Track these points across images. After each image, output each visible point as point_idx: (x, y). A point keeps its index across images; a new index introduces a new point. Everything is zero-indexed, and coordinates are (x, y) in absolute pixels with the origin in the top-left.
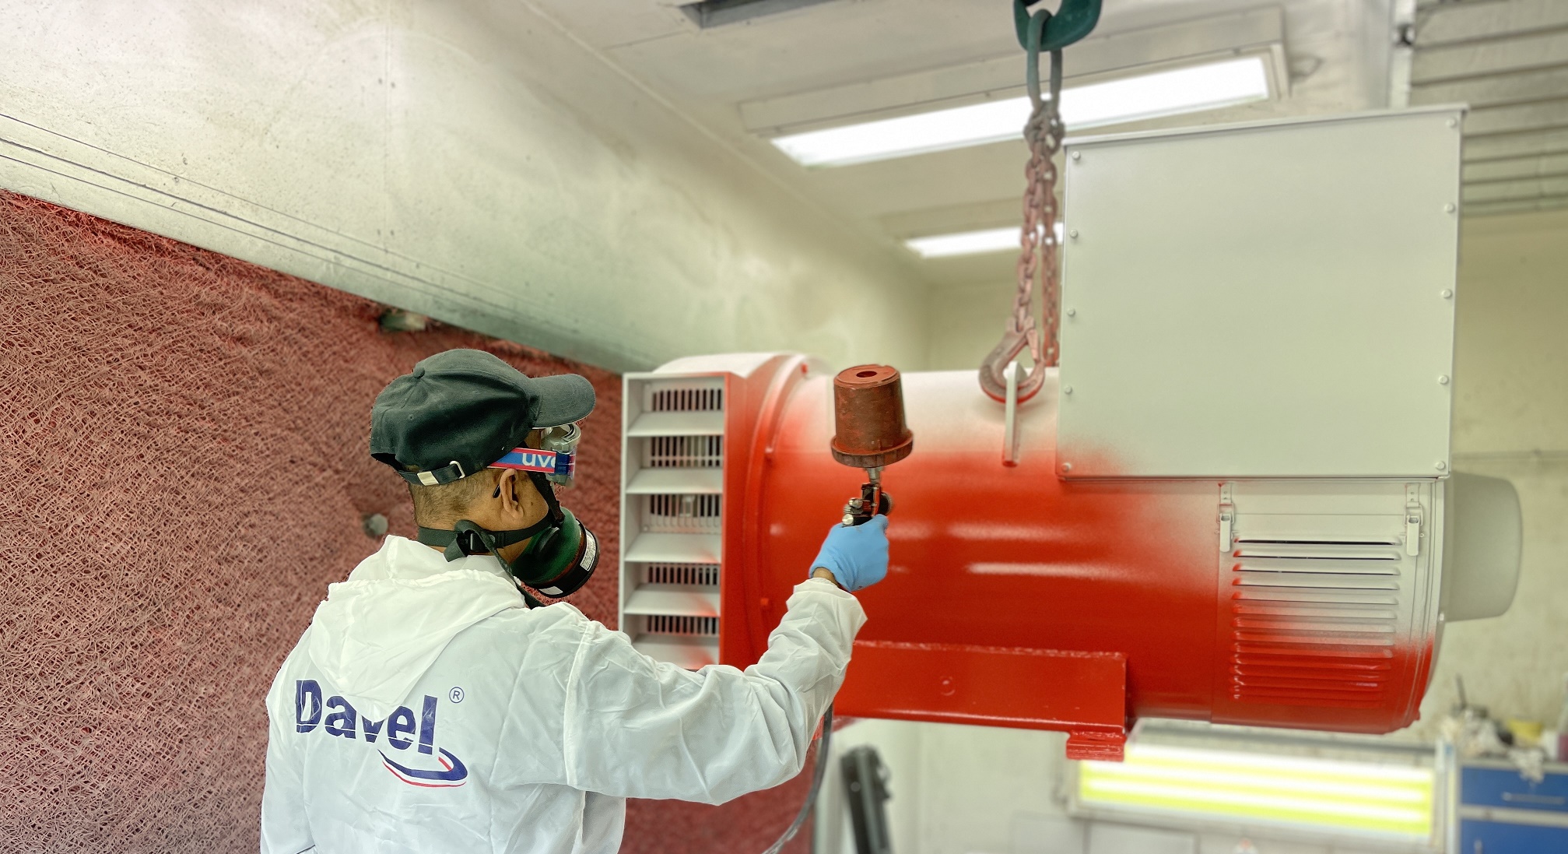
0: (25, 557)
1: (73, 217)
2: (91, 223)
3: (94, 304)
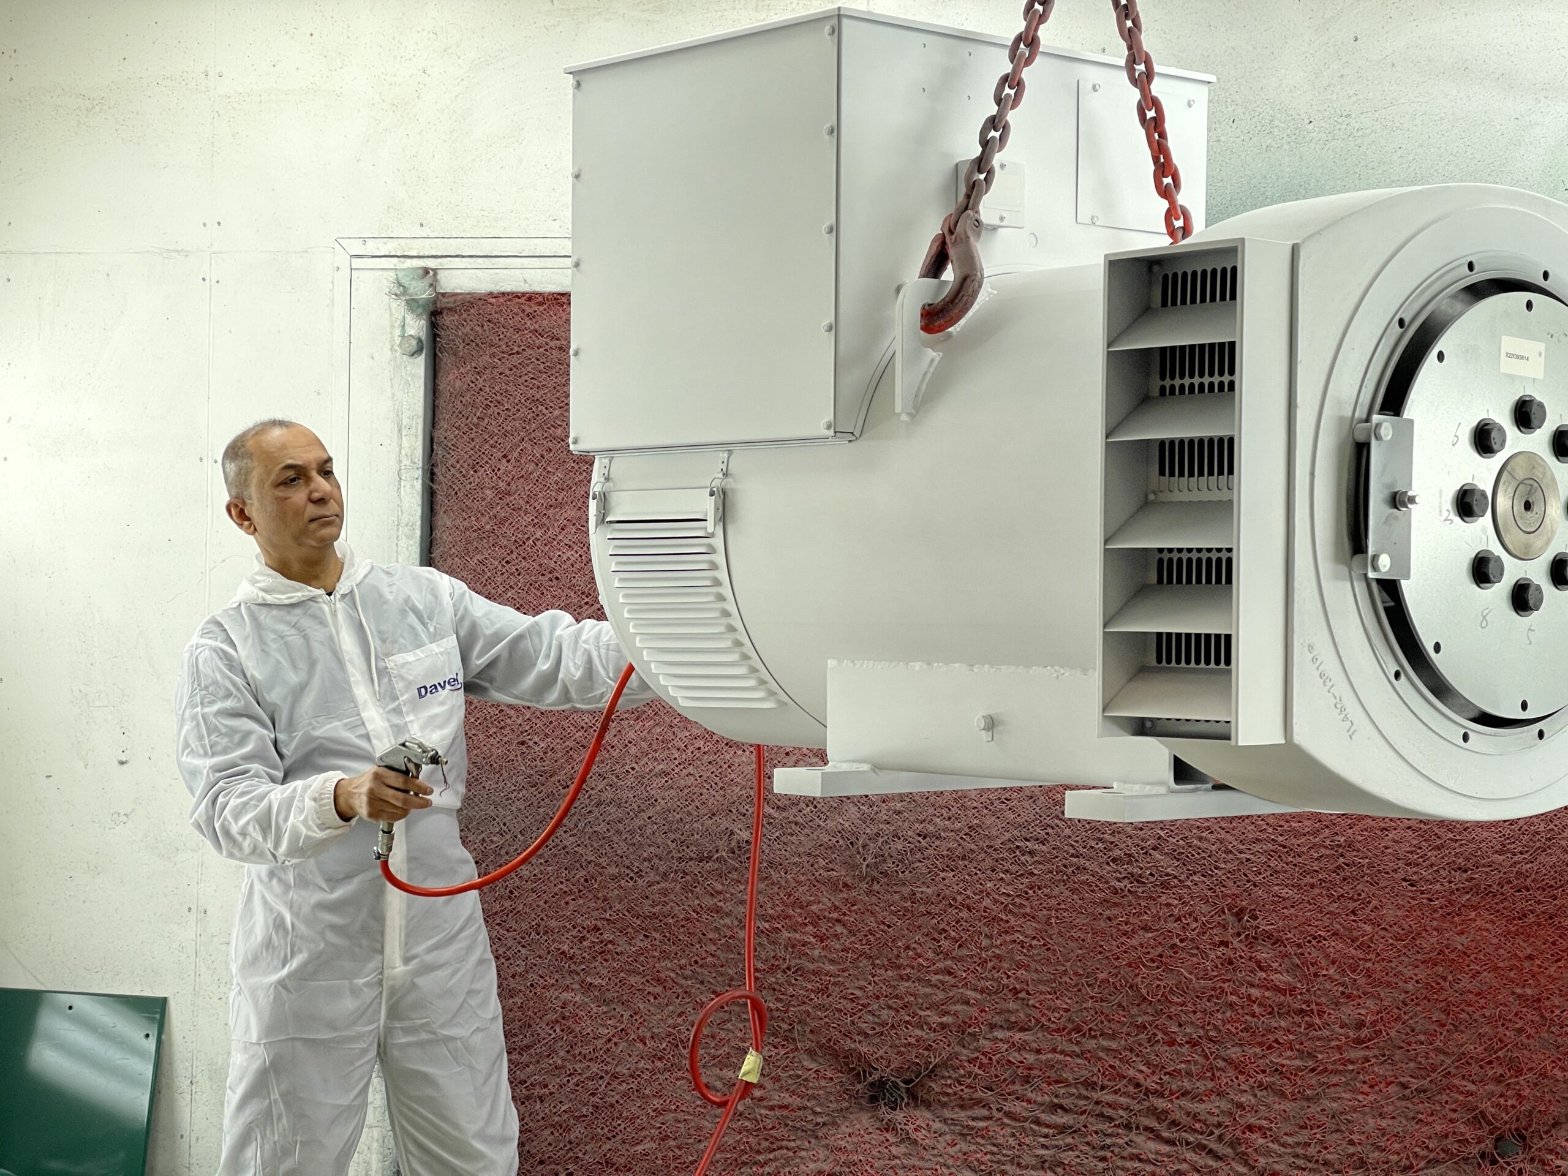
1: (540, 299)
2: (556, 299)
3: (548, 364)
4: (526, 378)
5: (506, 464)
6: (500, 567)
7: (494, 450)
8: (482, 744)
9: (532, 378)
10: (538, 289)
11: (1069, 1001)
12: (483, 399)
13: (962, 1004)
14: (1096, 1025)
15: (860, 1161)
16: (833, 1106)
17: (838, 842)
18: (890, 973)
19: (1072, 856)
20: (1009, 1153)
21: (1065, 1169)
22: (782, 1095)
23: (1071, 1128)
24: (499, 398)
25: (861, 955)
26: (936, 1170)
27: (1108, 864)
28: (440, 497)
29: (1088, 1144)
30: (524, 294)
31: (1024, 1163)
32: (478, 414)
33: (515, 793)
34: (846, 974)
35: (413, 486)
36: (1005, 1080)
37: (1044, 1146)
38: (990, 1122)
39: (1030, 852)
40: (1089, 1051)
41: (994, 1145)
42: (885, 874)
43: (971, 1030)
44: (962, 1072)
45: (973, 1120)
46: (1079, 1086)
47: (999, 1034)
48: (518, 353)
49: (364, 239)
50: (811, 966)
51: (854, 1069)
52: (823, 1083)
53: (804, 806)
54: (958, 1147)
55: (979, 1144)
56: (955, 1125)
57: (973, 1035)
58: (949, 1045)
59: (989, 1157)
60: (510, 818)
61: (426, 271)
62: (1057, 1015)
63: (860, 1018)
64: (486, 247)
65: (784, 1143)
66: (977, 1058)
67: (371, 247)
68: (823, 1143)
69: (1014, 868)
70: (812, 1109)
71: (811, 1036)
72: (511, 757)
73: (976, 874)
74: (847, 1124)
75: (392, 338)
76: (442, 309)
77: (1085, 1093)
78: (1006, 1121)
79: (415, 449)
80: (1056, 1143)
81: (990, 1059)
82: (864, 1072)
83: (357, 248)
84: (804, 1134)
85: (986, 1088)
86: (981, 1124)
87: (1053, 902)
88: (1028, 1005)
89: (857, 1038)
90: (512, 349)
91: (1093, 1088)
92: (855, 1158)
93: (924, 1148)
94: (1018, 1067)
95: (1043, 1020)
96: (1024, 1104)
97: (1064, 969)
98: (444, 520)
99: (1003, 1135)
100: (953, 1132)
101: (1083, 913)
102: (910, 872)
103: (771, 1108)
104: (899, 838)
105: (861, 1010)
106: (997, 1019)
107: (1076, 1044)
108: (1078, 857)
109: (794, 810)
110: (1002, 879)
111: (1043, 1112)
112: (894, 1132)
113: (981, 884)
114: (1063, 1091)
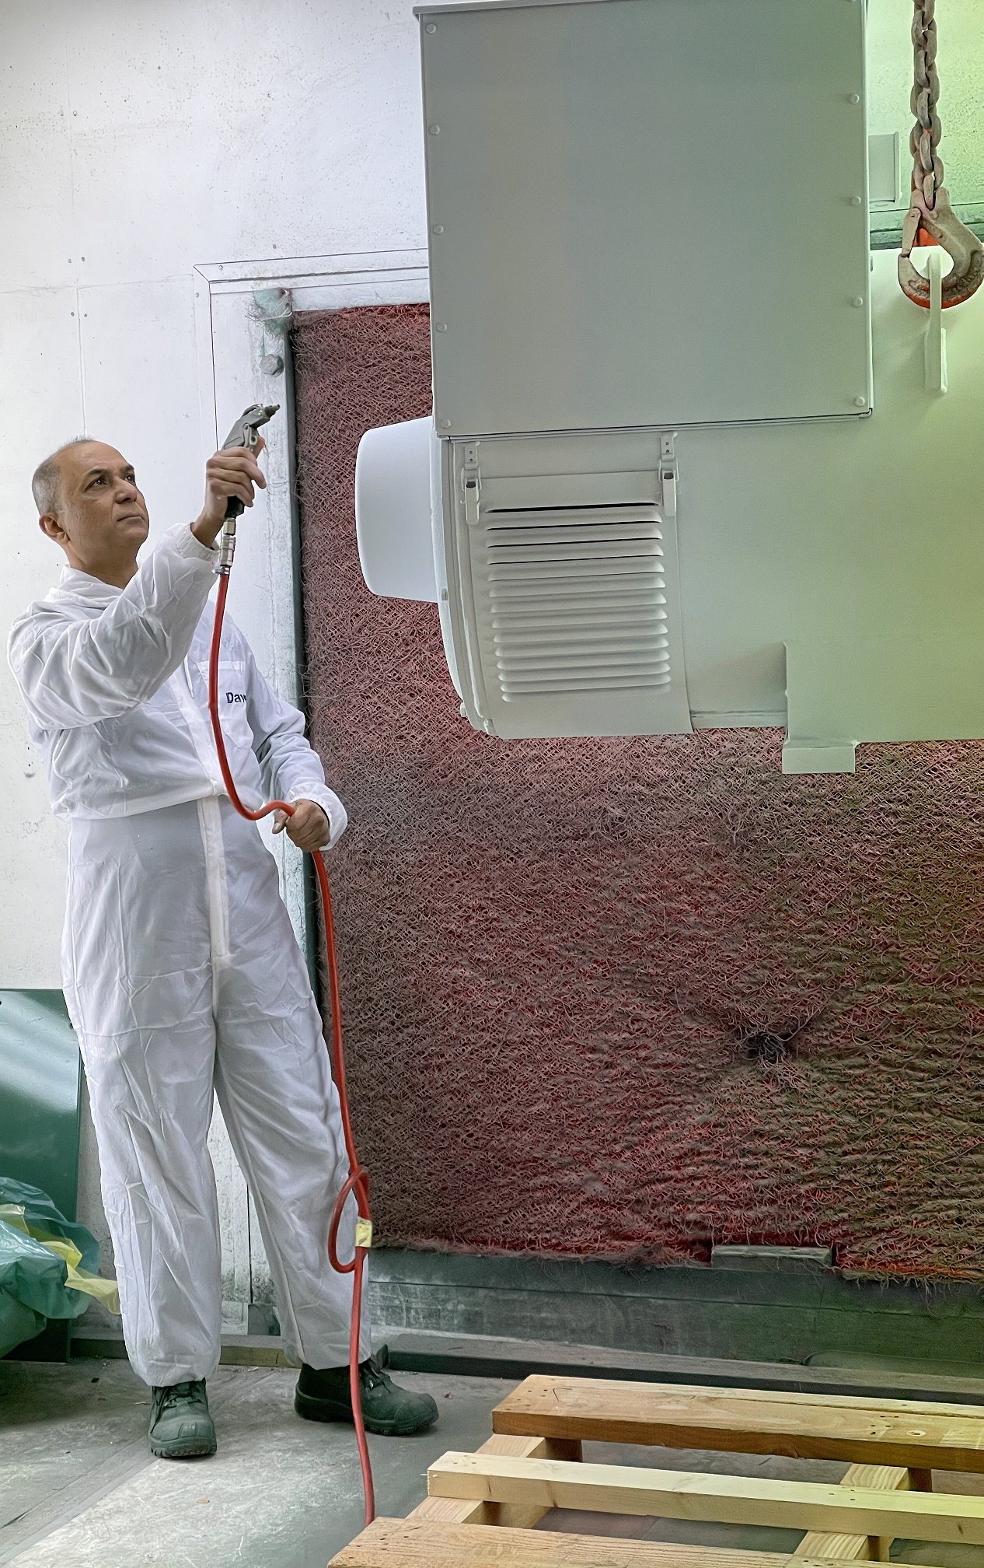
1: (392, 311)
2: (407, 310)
3: (404, 374)
4: (383, 389)
10: (389, 302)
11: (938, 952)
12: (343, 412)
13: (834, 960)
14: (966, 973)
15: (744, 1111)
16: (715, 1062)
17: (707, 814)
18: (763, 935)
19: (936, 814)
20: (887, 1097)
21: (941, 1110)
22: (666, 1054)
23: (945, 1071)
24: (358, 410)
25: (734, 920)
26: (817, 1116)
27: (971, 820)
28: (308, 509)
29: (963, 1085)
30: (376, 308)
31: (901, 1106)
32: (339, 427)
33: (397, 785)
34: (721, 938)
35: (281, 500)
36: (879, 1029)
37: (920, 1090)
38: (867, 1069)
39: (894, 813)
40: (960, 999)
41: (872, 1091)
42: (755, 842)
43: (844, 984)
44: (837, 1024)
45: (850, 1068)
46: (952, 1031)
47: (872, 987)
48: (374, 365)
49: (221, 265)
50: (687, 933)
51: (734, 1026)
52: (704, 1041)
53: (673, 782)
54: (837, 1094)
55: (857, 1090)
56: (833, 1073)
57: (846, 989)
58: (822, 1000)
59: (867, 1102)
60: (393, 808)
61: (282, 292)
62: (927, 966)
63: (737, 978)
64: (338, 264)
65: (670, 1098)
66: (852, 1010)
67: (229, 272)
68: (707, 1096)
69: (880, 829)
70: (694, 1065)
71: (690, 998)
72: (391, 751)
73: (842, 837)
74: (729, 1077)
75: (253, 357)
76: (299, 327)
77: (958, 1038)
78: (882, 1067)
79: (281, 464)
80: (932, 1085)
81: (864, 1010)
82: (743, 1028)
83: (214, 273)
84: (688, 1089)
85: (862, 1038)
86: (858, 1072)
87: (918, 859)
88: (898, 958)
89: (735, 997)
90: (368, 362)
91: (965, 1033)
92: (739, 1109)
93: (804, 1096)
94: (892, 1017)
95: (914, 971)
96: (899, 1051)
97: (932, 922)
98: (313, 530)
99: (880, 1081)
100: (831, 1081)
101: (948, 868)
102: (779, 838)
103: (656, 1067)
104: (766, 807)
105: (738, 971)
106: (869, 973)
107: (947, 993)
108: (941, 815)
109: (664, 786)
110: (868, 840)
111: (917, 1058)
112: (775, 1083)
113: (848, 846)
114: (936, 1037)
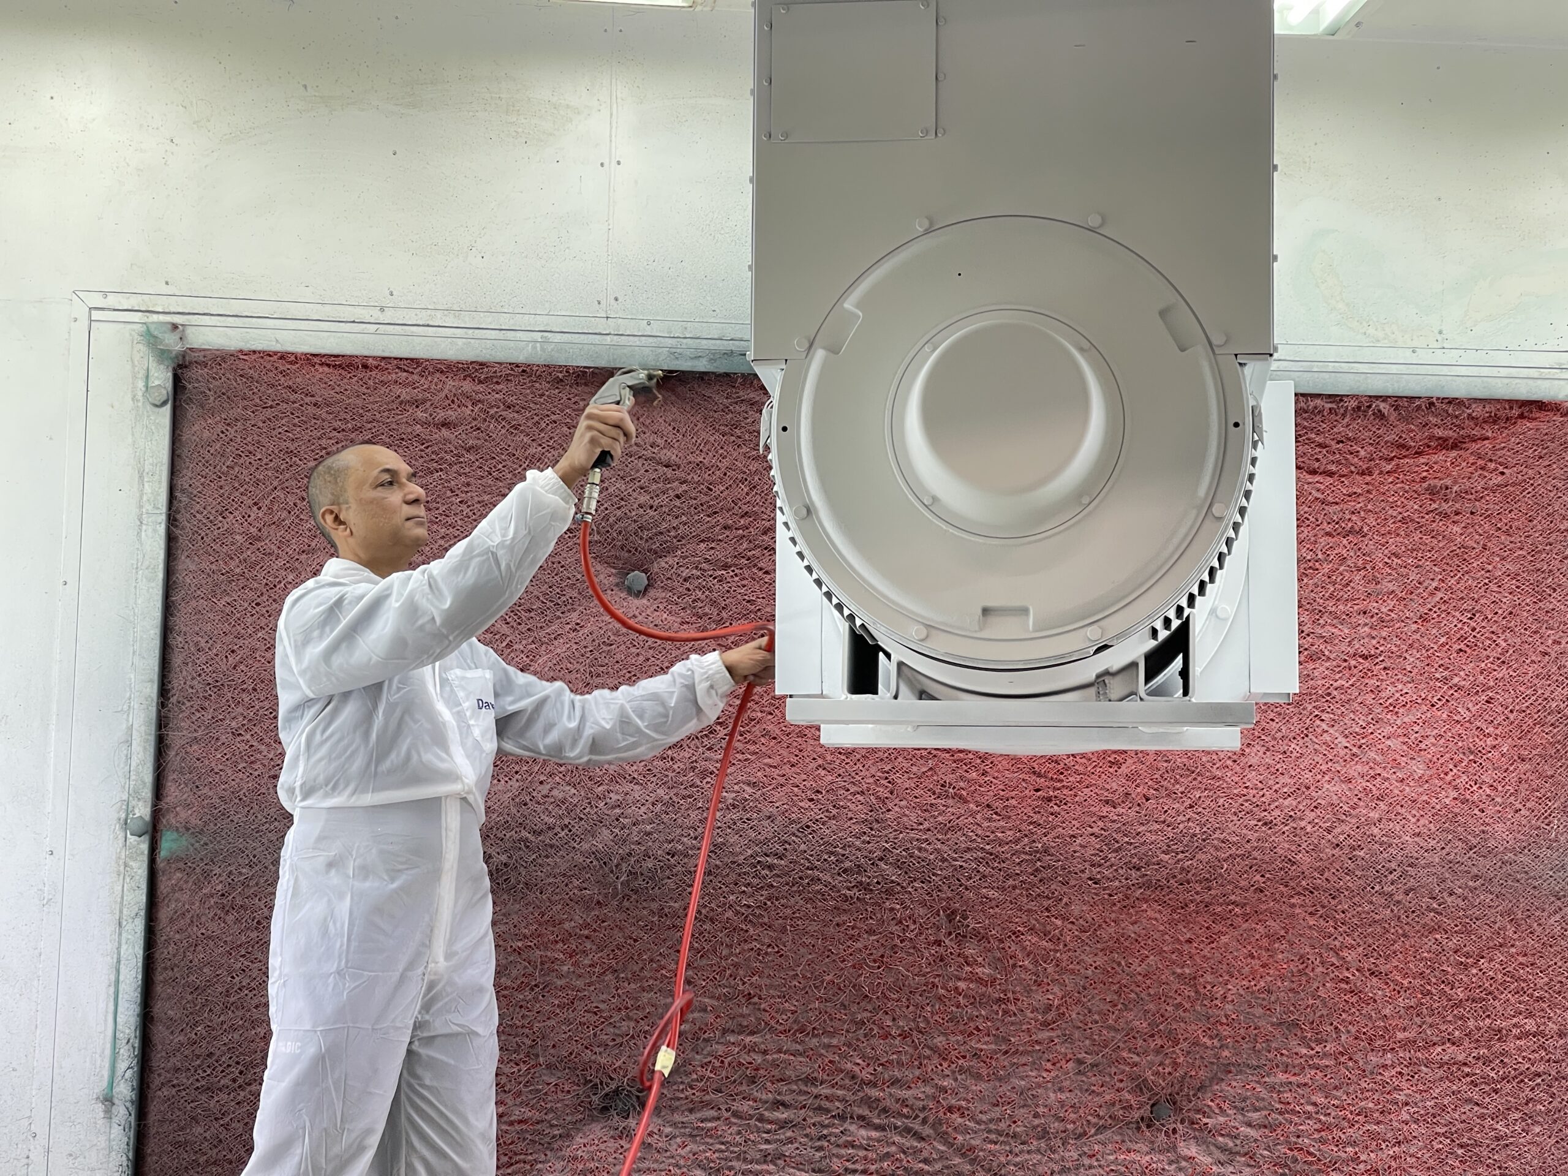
0: (246, 605)
1: (293, 358)
2: (308, 359)
3: (303, 418)
4: (280, 430)
5: (257, 511)
6: (249, 609)
7: (245, 498)
8: (230, 779)
9: (286, 431)
10: (290, 349)
11: (796, 1003)
12: (234, 449)
13: (699, 1011)
14: (820, 1024)
15: (597, 1168)
16: (569, 1118)
17: (592, 862)
18: (633, 986)
19: (808, 868)
20: (736, 1149)
21: (785, 1161)
22: (523, 1110)
23: (791, 1122)
24: (251, 448)
25: (608, 970)
26: (670, 1171)
27: (839, 874)
28: (183, 541)
29: (806, 1136)
30: (276, 353)
31: (749, 1158)
32: (228, 463)
33: (267, 825)
34: (592, 988)
35: (155, 531)
36: (735, 1081)
37: (767, 1142)
38: (718, 1123)
39: (769, 867)
40: (812, 1049)
41: (723, 1143)
42: (635, 891)
43: (706, 1036)
44: (695, 1076)
45: (702, 1122)
46: (800, 1082)
47: (732, 1038)
48: (271, 407)
49: (105, 294)
50: (559, 983)
51: (591, 1081)
52: (560, 1095)
53: (559, 830)
54: (688, 1148)
55: (708, 1143)
56: (685, 1127)
57: (706, 1040)
58: (683, 1052)
59: (717, 1155)
60: (260, 849)
61: (175, 327)
62: (785, 1017)
63: (602, 1030)
64: (236, 307)
65: (522, 1157)
66: (710, 1062)
67: (112, 301)
68: (558, 1155)
69: (756, 881)
70: (549, 1122)
71: (552, 1051)
72: (263, 790)
73: (720, 888)
74: (580, 1135)
75: (134, 388)
76: (190, 363)
77: (805, 1089)
78: (733, 1120)
79: (159, 495)
80: (778, 1137)
81: (722, 1062)
82: (601, 1083)
83: (97, 301)
84: (541, 1147)
85: (716, 1090)
86: (709, 1125)
87: (789, 911)
88: (759, 1009)
89: (597, 1050)
90: (265, 403)
91: (812, 1083)
92: (592, 1165)
93: (658, 1151)
94: (747, 1068)
95: (773, 1023)
96: (751, 1103)
97: (794, 973)
98: (185, 564)
99: (730, 1133)
100: (684, 1135)
101: (815, 921)
102: (659, 888)
103: (511, 1123)
104: (650, 857)
105: (603, 1022)
106: (730, 1024)
107: (799, 1044)
108: (812, 869)
109: (550, 834)
110: (744, 891)
111: (766, 1110)
112: (628, 1139)
113: (724, 897)
114: (785, 1088)
